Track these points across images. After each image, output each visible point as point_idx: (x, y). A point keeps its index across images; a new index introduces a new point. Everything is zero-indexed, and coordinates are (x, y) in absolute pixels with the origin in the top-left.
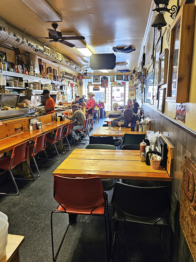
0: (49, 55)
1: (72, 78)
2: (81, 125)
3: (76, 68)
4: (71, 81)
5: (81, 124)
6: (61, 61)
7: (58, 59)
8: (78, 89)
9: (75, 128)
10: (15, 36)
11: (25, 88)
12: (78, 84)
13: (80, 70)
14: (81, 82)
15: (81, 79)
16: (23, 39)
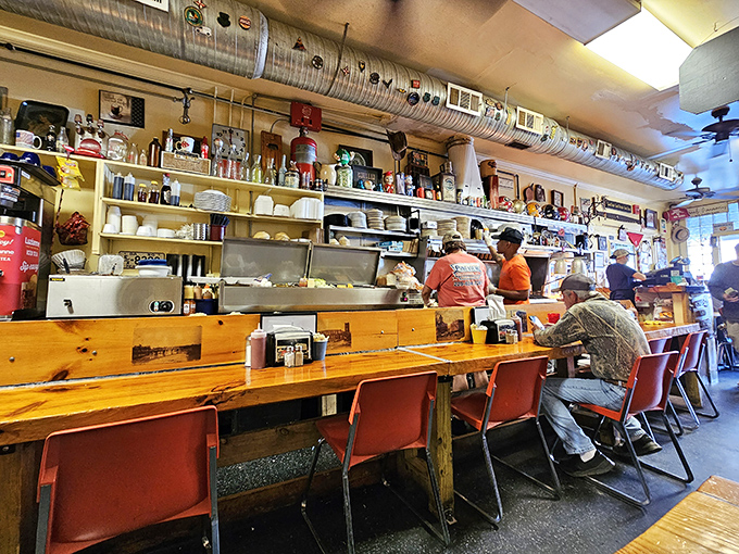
0: (478, 114)
1: (637, 217)
2: (614, 382)
3: (630, 167)
4: (635, 228)
5: (607, 373)
6: (545, 136)
7: (525, 128)
8: (669, 251)
9: (573, 388)
10: (298, 46)
11: (408, 232)
12: (666, 236)
13: (658, 175)
14: (677, 229)
15: (679, 220)
16: (340, 58)
